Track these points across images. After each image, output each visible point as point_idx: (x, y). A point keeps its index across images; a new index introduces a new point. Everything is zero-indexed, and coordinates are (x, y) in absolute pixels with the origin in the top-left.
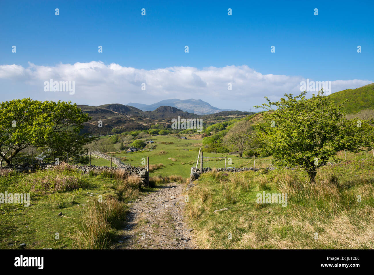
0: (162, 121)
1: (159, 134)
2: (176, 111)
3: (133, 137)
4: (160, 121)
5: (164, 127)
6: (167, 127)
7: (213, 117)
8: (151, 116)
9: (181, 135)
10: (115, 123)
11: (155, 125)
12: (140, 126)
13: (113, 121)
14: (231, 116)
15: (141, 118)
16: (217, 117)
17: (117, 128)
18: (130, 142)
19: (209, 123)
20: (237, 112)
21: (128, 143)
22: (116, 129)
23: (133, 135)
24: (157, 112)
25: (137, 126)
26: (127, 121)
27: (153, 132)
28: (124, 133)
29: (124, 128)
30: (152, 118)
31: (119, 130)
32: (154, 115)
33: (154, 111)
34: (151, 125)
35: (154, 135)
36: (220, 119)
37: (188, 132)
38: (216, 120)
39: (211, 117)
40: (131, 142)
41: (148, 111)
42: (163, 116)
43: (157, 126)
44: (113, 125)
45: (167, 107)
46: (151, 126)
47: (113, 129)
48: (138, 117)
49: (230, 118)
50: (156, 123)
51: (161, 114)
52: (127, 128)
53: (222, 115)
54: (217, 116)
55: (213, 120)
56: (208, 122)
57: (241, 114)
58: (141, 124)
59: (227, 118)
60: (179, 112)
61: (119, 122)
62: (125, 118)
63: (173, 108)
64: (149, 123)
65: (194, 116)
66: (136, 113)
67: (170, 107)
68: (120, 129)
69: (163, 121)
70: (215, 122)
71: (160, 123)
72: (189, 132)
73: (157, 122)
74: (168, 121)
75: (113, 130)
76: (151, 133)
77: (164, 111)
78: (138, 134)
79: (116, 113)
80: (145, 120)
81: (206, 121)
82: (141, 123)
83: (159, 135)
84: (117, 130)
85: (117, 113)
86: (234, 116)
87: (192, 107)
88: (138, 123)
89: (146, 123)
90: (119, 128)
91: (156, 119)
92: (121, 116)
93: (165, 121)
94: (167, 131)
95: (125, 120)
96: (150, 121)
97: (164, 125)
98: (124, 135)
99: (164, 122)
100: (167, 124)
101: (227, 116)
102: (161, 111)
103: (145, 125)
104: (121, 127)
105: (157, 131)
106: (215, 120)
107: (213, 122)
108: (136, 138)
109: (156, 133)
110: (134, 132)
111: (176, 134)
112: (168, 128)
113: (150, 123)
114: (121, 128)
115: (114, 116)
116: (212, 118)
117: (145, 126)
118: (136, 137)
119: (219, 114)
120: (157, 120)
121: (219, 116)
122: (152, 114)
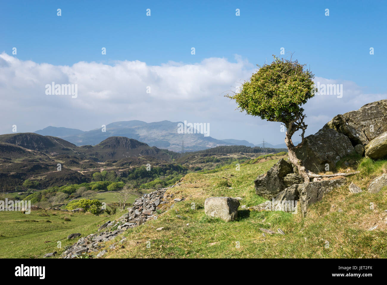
0: (111, 166)
1: (108, 189)
2: (137, 146)
3: (66, 195)
4: (108, 165)
5: (116, 176)
6: (121, 177)
7: (200, 157)
8: (91, 155)
9: (143, 190)
10: (29, 171)
11: (100, 172)
12: (73, 175)
13: (24, 167)
14: (231, 156)
15: (75, 160)
16: (206, 157)
17: (32, 178)
18: (61, 203)
19: (193, 168)
20: (242, 148)
21: (58, 205)
22: (32, 180)
23: (66, 192)
24: (102, 147)
25: (69, 175)
26: (50, 166)
27: (98, 186)
28: (50, 189)
29: (46, 179)
30: (92, 158)
31: (37, 183)
32: (97, 154)
33: (97, 146)
34: (93, 173)
35: (100, 191)
36: (212, 161)
37: (154, 186)
38: (204, 162)
39: (196, 157)
40: (64, 204)
41: (85, 146)
42: (113, 154)
43: (103, 175)
44: (25, 174)
45: (120, 138)
46: (94, 175)
47: (25, 181)
48: (68, 157)
49: (228, 158)
50: (102, 169)
51: (109, 150)
52: (52, 179)
53: (215, 154)
54: (206, 155)
55: (200, 163)
56: (191, 166)
57: (249, 152)
58: (76, 172)
59: (223, 159)
60: (141, 148)
61: (37, 168)
62: (47, 160)
63: (132, 141)
64: (89, 169)
65: (168, 154)
66: (64, 149)
67: (126, 139)
68: (38, 180)
69: (113, 165)
70: (202, 166)
71: (109, 168)
72: (157, 185)
73: (102, 166)
74: (123, 165)
75: (25, 183)
76: (96, 188)
77: (115, 146)
78: (74, 191)
79: (29, 152)
80: (81, 162)
81: (188, 164)
82: (74, 169)
83: (108, 191)
84: (33, 183)
85: (30, 150)
86: (235, 156)
87: (166, 136)
88: (71, 170)
89: (85, 169)
90: (36, 178)
91: (100, 161)
92: (38, 156)
93: (117, 164)
94: (120, 184)
95: (48, 165)
96: (91, 165)
97: (115, 172)
98: (51, 191)
99: (115, 167)
100: (120, 170)
101: (224, 155)
102: (110, 146)
103: (82, 172)
104: (39, 178)
105: (104, 184)
106: (202, 163)
107: (199, 165)
108: (72, 197)
109: (103, 188)
110: (68, 188)
111: (135, 190)
112: (123, 178)
113: (91, 170)
114: (41, 180)
115: (25, 157)
116: (198, 158)
117: (83, 175)
118: (70, 196)
119: (211, 151)
120: (103, 163)
121: (210, 155)
122: (94, 152)
